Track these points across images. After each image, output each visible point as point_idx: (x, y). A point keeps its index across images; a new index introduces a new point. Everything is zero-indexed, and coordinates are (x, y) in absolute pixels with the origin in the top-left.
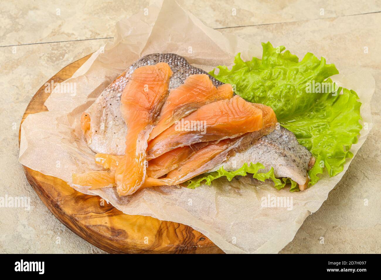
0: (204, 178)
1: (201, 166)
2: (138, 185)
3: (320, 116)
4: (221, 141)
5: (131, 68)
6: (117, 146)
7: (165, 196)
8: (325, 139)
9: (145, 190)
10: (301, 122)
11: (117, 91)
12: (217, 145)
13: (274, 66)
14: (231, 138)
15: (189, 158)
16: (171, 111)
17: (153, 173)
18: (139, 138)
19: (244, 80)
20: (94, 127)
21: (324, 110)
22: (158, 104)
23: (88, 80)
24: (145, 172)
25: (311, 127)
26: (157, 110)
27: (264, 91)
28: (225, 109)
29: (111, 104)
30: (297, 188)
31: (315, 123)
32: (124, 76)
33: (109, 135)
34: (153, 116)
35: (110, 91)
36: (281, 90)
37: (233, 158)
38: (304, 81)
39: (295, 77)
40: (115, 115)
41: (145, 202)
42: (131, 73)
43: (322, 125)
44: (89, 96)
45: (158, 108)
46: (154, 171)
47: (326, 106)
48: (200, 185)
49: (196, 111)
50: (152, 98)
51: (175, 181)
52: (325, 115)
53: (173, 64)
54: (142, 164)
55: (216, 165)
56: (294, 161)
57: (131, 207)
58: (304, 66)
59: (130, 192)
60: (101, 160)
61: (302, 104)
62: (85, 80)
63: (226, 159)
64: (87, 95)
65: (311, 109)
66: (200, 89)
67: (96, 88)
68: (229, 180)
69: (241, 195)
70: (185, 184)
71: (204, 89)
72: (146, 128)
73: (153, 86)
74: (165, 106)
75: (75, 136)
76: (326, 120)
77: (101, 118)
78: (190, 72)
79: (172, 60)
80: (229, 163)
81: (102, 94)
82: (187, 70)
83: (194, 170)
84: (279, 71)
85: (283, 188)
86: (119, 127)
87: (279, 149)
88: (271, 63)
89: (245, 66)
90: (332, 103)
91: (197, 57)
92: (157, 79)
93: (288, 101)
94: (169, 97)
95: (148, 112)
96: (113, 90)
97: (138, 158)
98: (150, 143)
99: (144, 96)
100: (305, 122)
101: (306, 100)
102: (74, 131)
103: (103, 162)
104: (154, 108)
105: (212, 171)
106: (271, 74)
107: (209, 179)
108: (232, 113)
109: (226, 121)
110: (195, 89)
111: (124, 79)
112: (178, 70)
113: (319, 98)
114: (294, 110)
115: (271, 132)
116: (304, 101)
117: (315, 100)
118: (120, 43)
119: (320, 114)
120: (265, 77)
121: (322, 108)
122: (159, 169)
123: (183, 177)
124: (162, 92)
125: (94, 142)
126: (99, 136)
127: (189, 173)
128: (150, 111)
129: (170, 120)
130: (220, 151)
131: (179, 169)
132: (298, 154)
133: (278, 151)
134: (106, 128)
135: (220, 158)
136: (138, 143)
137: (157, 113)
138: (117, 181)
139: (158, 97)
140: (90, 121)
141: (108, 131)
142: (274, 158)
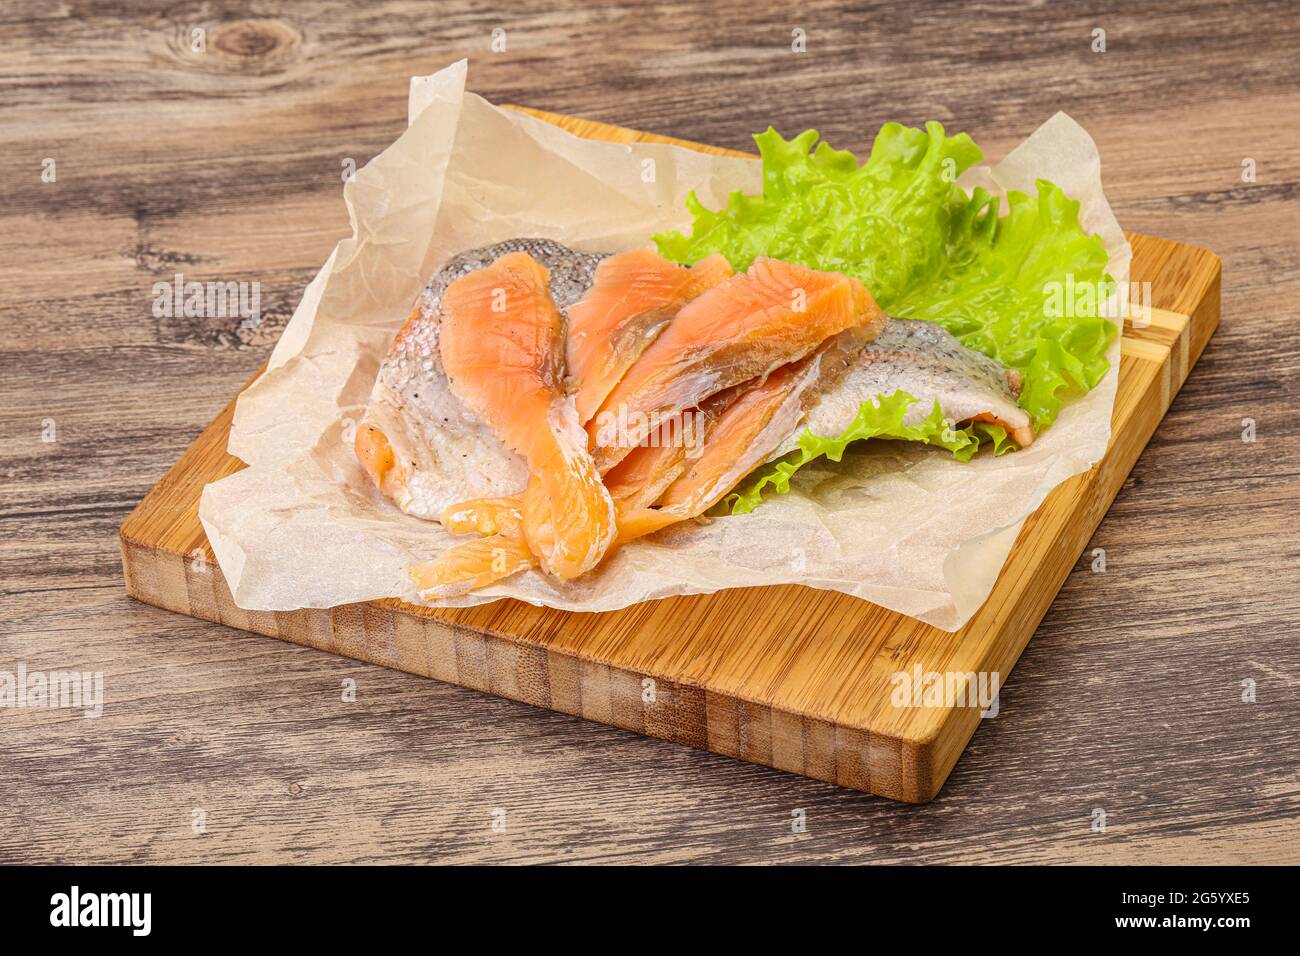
0: (765, 480)
1: (747, 447)
2: (604, 537)
3: (973, 280)
5: (428, 293)
6: (489, 480)
7: (681, 551)
8: (1024, 317)
10: (936, 307)
11: (419, 360)
13: (804, 188)
14: (794, 359)
16: (604, 346)
18: (555, 426)
19: (737, 250)
20: (404, 454)
21: (979, 265)
22: (553, 347)
23: (316, 364)
24: (608, 500)
25: (970, 306)
26: (556, 363)
27: (809, 255)
28: (745, 295)
29: (416, 396)
31: (973, 295)
32: (421, 316)
33: (449, 464)
34: (555, 381)
35: (399, 366)
36: (854, 235)
37: (817, 411)
38: (905, 196)
39: (876, 196)
40: (441, 417)
41: (640, 568)
42: (433, 305)
43: (994, 294)
44: (342, 400)
45: (557, 356)
46: (624, 500)
47: (977, 255)
48: (760, 499)
49: (669, 325)
50: (530, 342)
52: (987, 275)
53: (535, 255)
54: (592, 482)
55: (783, 435)
56: (975, 377)
58: (886, 163)
59: (591, 562)
60: (468, 516)
61: (919, 257)
62: (308, 365)
63: (802, 414)
64: (335, 399)
65: (943, 272)
66: (648, 282)
67: (348, 376)
68: (837, 458)
69: (876, 499)
70: (721, 508)
71: (658, 279)
72: (552, 404)
73: (518, 311)
74: (575, 349)
75: (358, 498)
76: (997, 282)
77: (409, 434)
78: (590, 261)
79: (526, 248)
80: (812, 426)
81: (379, 378)
82: (580, 260)
84: (829, 194)
85: (975, 456)
86: (469, 441)
87: (924, 360)
88: (794, 183)
89: (718, 223)
90: (990, 242)
91: (577, 239)
92: (517, 295)
93: (883, 257)
94: (573, 326)
95: (537, 374)
96: (407, 359)
97: (577, 469)
98: (589, 426)
99: (505, 340)
100: (946, 303)
101: (927, 243)
102: (347, 486)
103: (474, 519)
104: (546, 361)
105: (779, 454)
106: (806, 208)
107: (783, 475)
108: (771, 299)
109: (767, 318)
110: (634, 285)
111: (424, 324)
112: (558, 266)
113: (952, 241)
114: (905, 282)
115: (878, 332)
116: (923, 249)
117: (943, 247)
118: (368, 245)
119: (972, 278)
120: (795, 220)
121: (970, 261)
122: (636, 489)
123: (709, 489)
124: (546, 318)
125: (419, 492)
126: (425, 475)
127: (720, 475)
128: (540, 369)
129: (612, 365)
130: (779, 398)
131: (691, 473)
132: (974, 365)
133: (925, 365)
134: (434, 454)
135: (788, 416)
136: (557, 435)
137: (559, 369)
138: (539, 548)
139: (544, 333)
140: (387, 441)
141: (443, 459)
142: (924, 381)
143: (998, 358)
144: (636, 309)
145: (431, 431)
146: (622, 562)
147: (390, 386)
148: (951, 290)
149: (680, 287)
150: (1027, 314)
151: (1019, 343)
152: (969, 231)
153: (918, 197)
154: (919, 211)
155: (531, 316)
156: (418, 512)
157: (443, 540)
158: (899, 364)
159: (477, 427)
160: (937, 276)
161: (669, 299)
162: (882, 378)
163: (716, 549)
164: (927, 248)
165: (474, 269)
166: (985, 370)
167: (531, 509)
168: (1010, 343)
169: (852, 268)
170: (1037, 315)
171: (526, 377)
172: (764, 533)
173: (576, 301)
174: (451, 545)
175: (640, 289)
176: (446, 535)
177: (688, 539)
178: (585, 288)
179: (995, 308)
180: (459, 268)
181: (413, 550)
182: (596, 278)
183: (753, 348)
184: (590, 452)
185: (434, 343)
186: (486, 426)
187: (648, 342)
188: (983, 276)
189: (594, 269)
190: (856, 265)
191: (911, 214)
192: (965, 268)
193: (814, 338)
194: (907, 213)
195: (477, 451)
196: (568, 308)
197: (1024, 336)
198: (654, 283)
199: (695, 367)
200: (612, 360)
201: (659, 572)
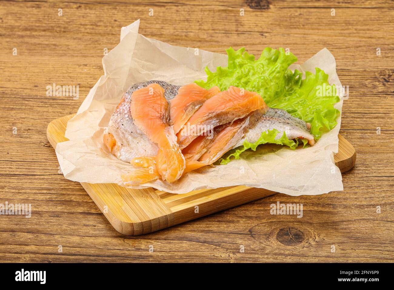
0: (231, 155)
1: (226, 144)
2: (182, 169)
3: (294, 97)
4: (235, 122)
5: (127, 94)
6: (145, 150)
9: (188, 174)
10: (283, 104)
11: (124, 114)
12: (231, 126)
13: (241, 66)
14: (241, 118)
15: (213, 142)
17: (188, 160)
18: (167, 135)
19: (221, 86)
20: (119, 141)
21: (296, 93)
22: (166, 111)
24: (184, 158)
25: (293, 104)
26: (167, 116)
27: (244, 87)
28: (227, 97)
29: (123, 125)
30: (309, 145)
31: (294, 101)
32: (124, 101)
33: (133, 145)
34: (166, 121)
35: (117, 116)
36: (257, 81)
37: (248, 134)
38: (273, 70)
39: (264, 70)
40: (130, 131)
41: (193, 181)
42: (128, 98)
43: (301, 101)
45: (167, 114)
46: (188, 159)
47: (295, 90)
48: (229, 160)
49: (202, 106)
50: (159, 110)
51: (209, 162)
52: (298, 96)
53: (160, 85)
54: (178, 152)
56: (296, 125)
57: (183, 188)
59: (178, 177)
60: (140, 161)
61: (277, 89)
62: (90, 114)
63: (244, 135)
64: (98, 125)
66: (195, 93)
68: (254, 150)
69: (266, 160)
70: (217, 163)
71: (198, 92)
72: (166, 128)
73: (155, 101)
74: (172, 112)
76: (302, 98)
77: (120, 136)
79: (157, 83)
81: (111, 119)
82: (173, 87)
83: (222, 149)
84: (249, 68)
85: (297, 148)
86: (139, 139)
87: (280, 120)
88: (238, 64)
89: (215, 76)
90: (299, 86)
93: (266, 89)
94: (172, 106)
96: (120, 113)
97: (174, 148)
98: (177, 135)
99: (151, 109)
100: (286, 103)
101: (280, 85)
103: (142, 162)
104: (164, 116)
105: (236, 147)
106: (242, 72)
107: (237, 154)
108: (235, 99)
109: (233, 104)
110: (191, 94)
111: (125, 103)
112: (167, 88)
113: (288, 85)
114: (273, 96)
115: (266, 111)
116: (279, 86)
117: (285, 87)
118: (109, 78)
119: (294, 96)
120: (239, 76)
121: (293, 92)
122: (192, 156)
123: (214, 156)
124: (164, 103)
125: (123, 153)
126: (125, 148)
127: (218, 152)
128: (161, 118)
129: (185, 116)
130: (237, 129)
131: (209, 151)
132: (296, 122)
133: (281, 122)
134: (128, 142)
135: (239, 135)
136: (167, 137)
137: (168, 118)
138: (162, 172)
139: (163, 107)
140: (114, 137)
141: (131, 144)
142: (281, 127)
143: (303, 120)
144: (192, 101)
145: (127, 135)
146: (187, 178)
147: (115, 121)
148: (287, 100)
149: (205, 95)
150: (311, 107)
151: (309, 116)
152: (293, 83)
153: (277, 71)
154: (277, 75)
155: (159, 102)
156: (123, 159)
157: (131, 168)
158: (273, 121)
159: (141, 135)
160: (283, 95)
161: (202, 98)
162: (268, 125)
163: (217, 174)
164: (280, 86)
165: (141, 88)
166: (299, 123)
167: (160, 160)
168: (306, 115)
169: (256, 91)
170: (314, 107)
171: (158, 120)
172: (231, 170)
173: (172, 98)
174: (134, 169)
175: (193, 95)
176: (132, 166)
177: (208, 172)
178: (175, 95)
179: (301, 105)
180: (136, 87)
181: (122, 170)
182: (179, 92)
183: (229, 113)
184: (178, 143)
185: (129, 109)
186: (144, 134)
187: (196, 110)
188: (297, 96)
189: (178, 90)
190: (258, 90)
191: (275, 76)
192: (291, 94)
193: (247, 111)
194: (273, 75)
195: (142, 142)
196: (170, 101)
197: (311, 113)
198: (197, 94)
199: (211, 118)
200: (185, 115)
201: (199, 182)
